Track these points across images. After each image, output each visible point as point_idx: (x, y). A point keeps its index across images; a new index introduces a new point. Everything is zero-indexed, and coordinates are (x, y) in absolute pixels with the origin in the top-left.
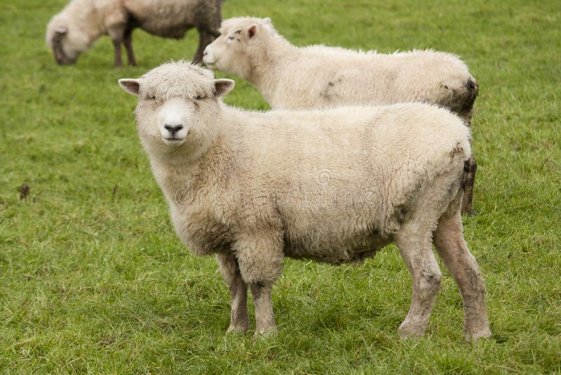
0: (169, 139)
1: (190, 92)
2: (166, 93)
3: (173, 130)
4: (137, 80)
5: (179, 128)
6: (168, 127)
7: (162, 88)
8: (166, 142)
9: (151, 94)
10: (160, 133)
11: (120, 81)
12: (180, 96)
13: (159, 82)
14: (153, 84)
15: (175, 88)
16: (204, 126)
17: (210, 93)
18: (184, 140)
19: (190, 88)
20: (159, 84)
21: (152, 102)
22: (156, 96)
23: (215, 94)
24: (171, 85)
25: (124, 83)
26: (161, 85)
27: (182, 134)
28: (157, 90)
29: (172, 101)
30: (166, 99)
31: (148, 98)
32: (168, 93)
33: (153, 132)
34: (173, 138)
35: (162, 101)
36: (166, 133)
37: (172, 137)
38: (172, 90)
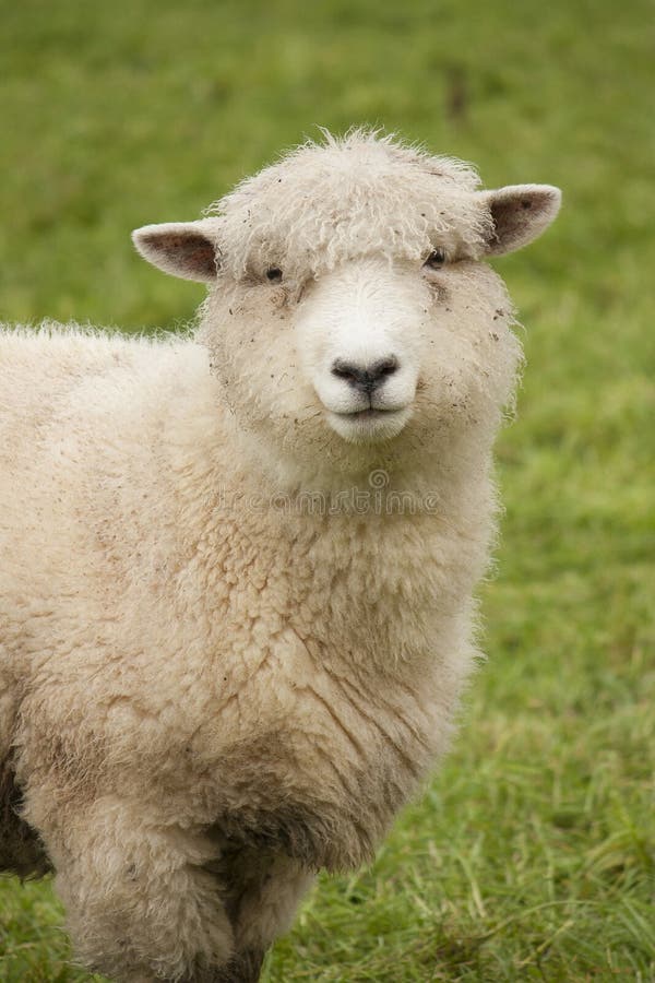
0: (354, 415)
1: (411, 238)
2: (323, 248)
3: (367, 378)
4: (203, 226)
5: (387, 369)
6: (345, 372)
7: (303, 234)
8: (343, 428)
9: (263, 261)
10: (315, 395)
11: (137, 233)
12: (375, 255)
13: (290, 212)
14: (267, 225)
15: (354, 229)
16: (472, 357)
17: (474, 241)
18: (407, 415)
19: (408, 221)
20: (295, 218)
21: (269, 291)
22: (285, 265)
23: (492, 242)
24: (338, 218)
25: (154, 242)
26: (302, 221)
27: (397, 389)
28: (289, 240)
29: (350, 274)
30: (325, 272)
31: (252, 278)
32: (331, 249)
33: (290, 403)
34: (369, 410)
35: (309, 283)
36: (340, 394)
37: (364, 406)
38: (345, 237)
